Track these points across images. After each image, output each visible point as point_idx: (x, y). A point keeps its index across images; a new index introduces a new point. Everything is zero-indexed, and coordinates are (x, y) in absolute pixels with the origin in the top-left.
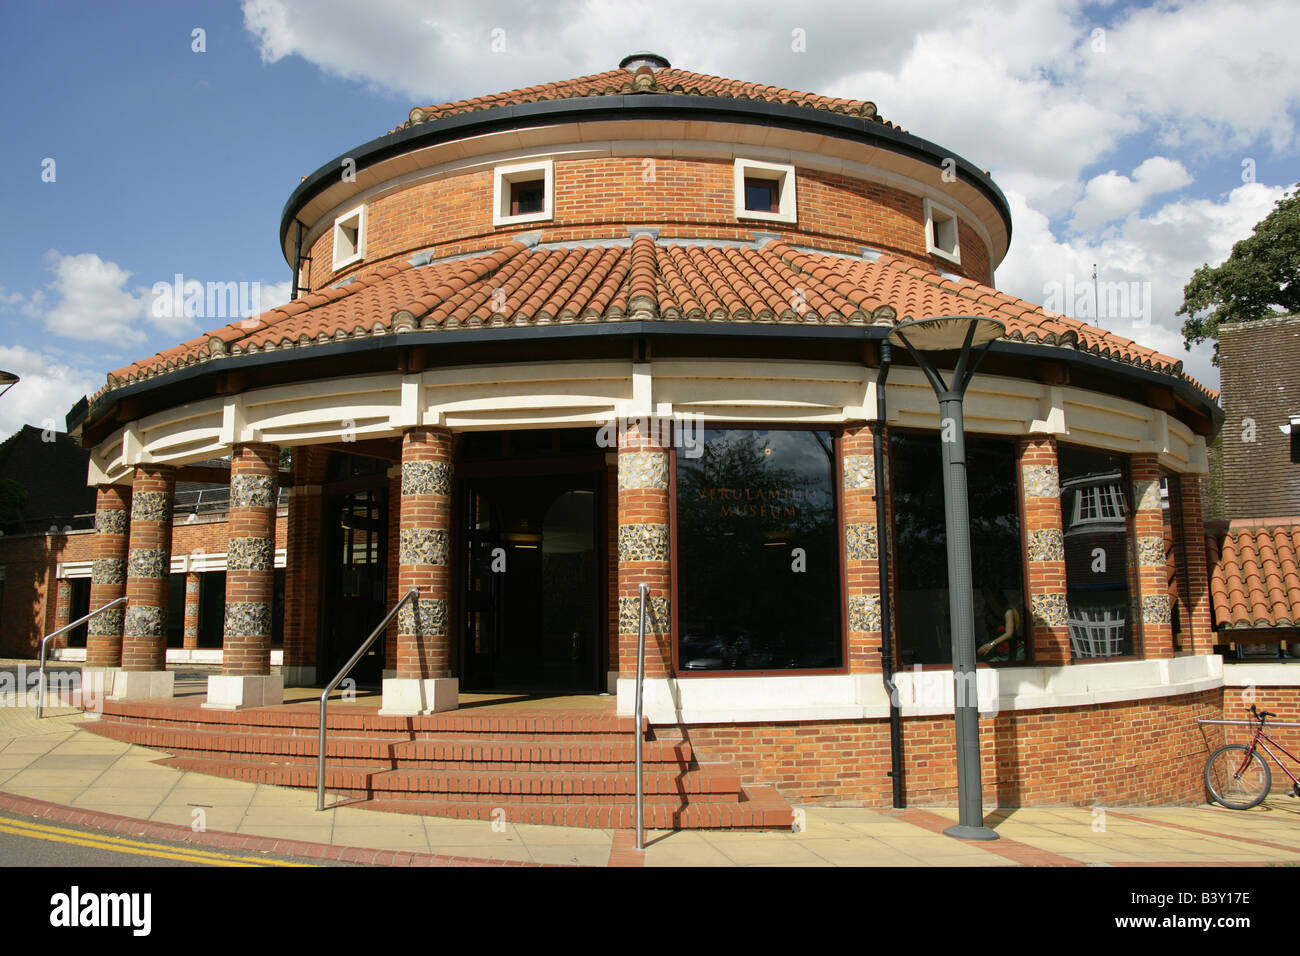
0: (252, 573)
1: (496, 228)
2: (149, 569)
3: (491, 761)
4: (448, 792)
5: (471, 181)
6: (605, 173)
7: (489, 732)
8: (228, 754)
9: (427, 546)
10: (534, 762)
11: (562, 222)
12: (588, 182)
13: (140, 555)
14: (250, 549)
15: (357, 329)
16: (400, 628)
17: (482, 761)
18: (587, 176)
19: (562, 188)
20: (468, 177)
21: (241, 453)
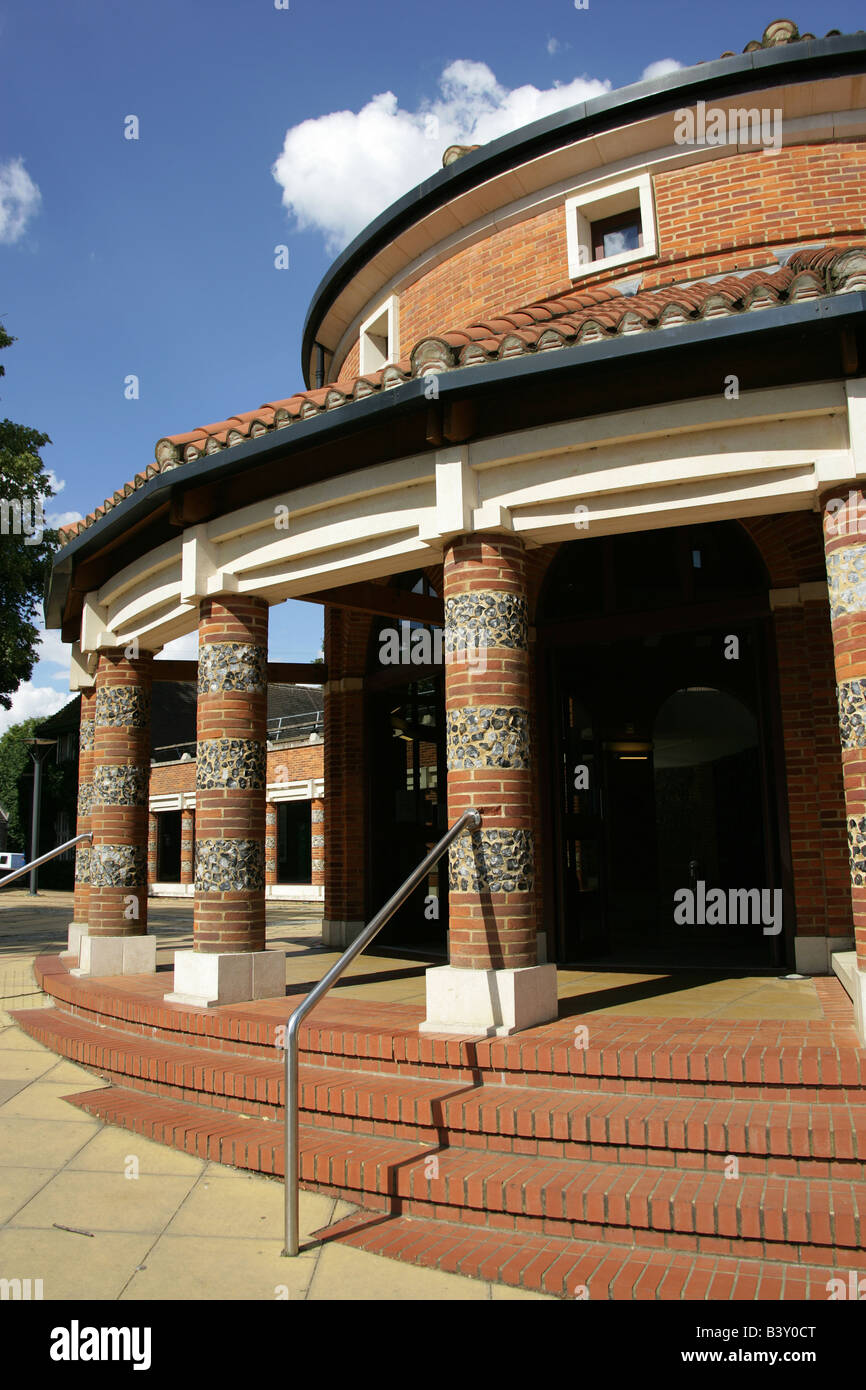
0: (230, 793)
1: (574, 281)
2: (116, 793)
3: (626, 1145)
4: (543, 1217)
5: (534, 227)
6: (730, 179)
7: (618, 1078)
8: (180, 1091)
9: (490, 736)
10: (714, 1153)
11: (672, 258)
12: (706, 195)
13: (106, 774)
14: (225, 757)
15: (360, 385)
16: (452, 880)
17: (607, 1144)
18: (703, 188)
19: (667, 210)
20: (529, 223)
21: (209, 612)
